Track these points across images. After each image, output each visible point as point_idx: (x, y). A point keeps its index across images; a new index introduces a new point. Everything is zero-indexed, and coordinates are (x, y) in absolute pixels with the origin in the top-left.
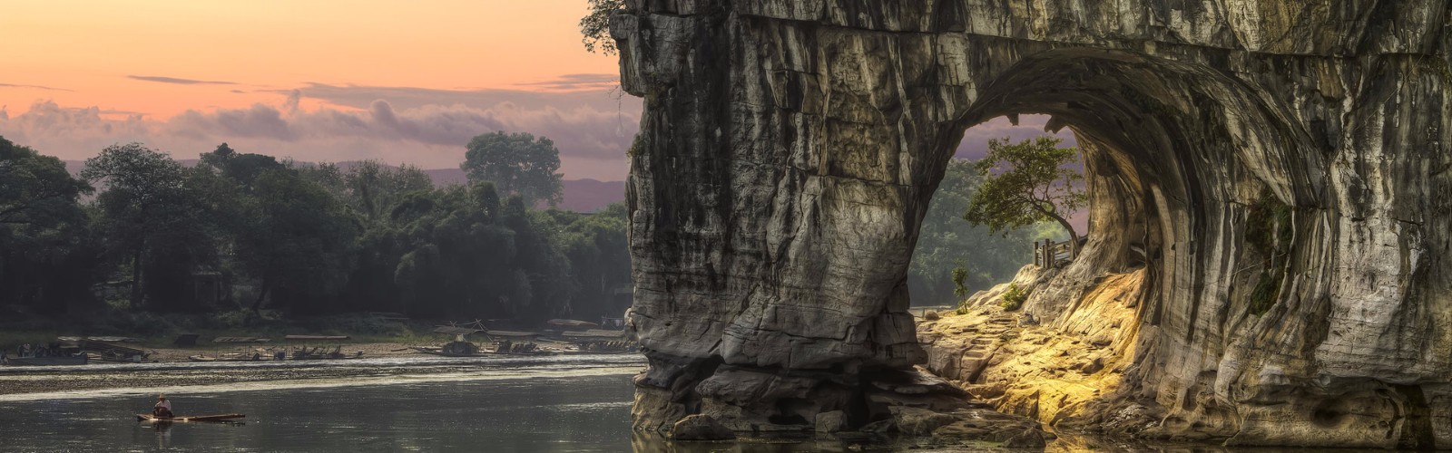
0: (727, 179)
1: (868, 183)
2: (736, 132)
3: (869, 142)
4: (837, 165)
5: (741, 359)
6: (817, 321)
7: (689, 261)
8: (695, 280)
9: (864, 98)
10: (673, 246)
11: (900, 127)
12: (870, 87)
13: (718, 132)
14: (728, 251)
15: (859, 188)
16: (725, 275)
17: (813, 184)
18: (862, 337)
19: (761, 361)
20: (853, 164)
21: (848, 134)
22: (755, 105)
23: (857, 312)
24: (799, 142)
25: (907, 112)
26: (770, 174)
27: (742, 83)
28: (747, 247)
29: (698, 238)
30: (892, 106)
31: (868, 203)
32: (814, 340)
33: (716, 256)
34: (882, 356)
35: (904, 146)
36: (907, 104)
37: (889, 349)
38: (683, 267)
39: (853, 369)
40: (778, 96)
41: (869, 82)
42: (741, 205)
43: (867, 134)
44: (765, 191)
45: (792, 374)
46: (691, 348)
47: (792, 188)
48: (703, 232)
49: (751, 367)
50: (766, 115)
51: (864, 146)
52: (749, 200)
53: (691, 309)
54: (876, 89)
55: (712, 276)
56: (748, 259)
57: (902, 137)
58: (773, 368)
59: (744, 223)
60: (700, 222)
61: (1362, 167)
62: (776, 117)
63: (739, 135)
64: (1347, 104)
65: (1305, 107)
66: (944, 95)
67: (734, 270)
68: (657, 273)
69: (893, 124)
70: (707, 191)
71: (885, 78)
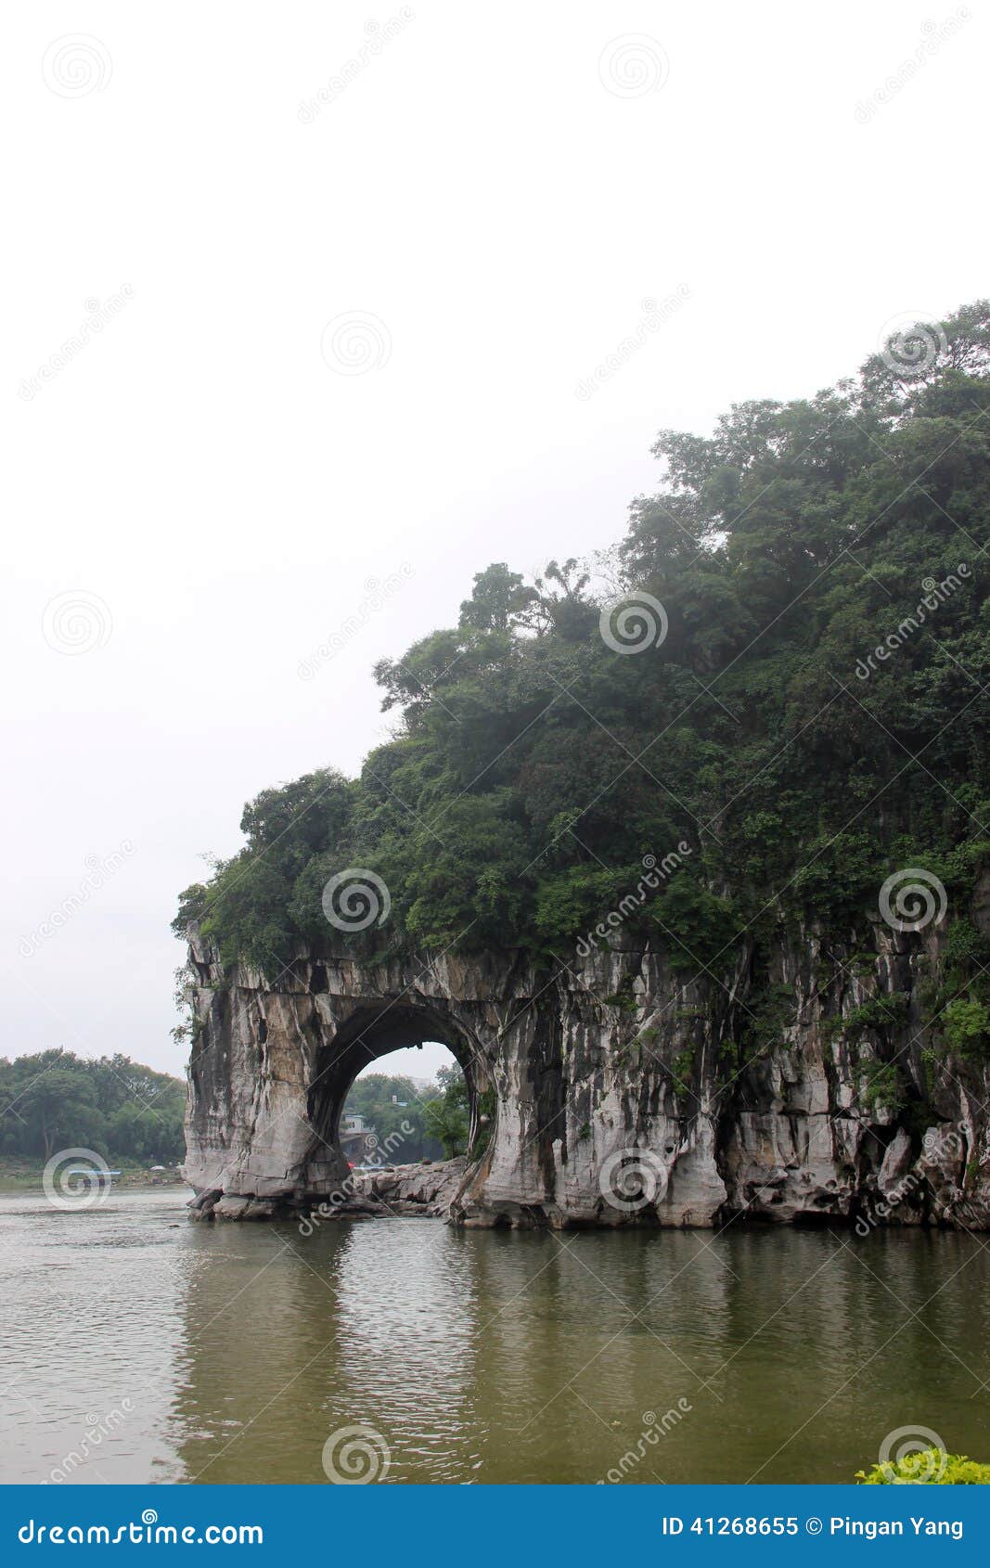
0: (230, 1083)
1: (290, 1084)
2: (234, 1055)
3: (290, 1060)
4: (276, 1074)
5: (232, 1191)
6: (271, 1167)
7: (211, 1132)
8: (214, 1143)
9: (285, 1032)
10: (205, 1125)
11: (302, 1051)
12: (285, 1027)
13: (225, 1056)
14: (231, 1125)
15: (286, 1086)
16: (230, 1140)
17: (268, 1087)
18: (296, 1177)
19: (241, 1192)
20: (283, 1073)
21: (280, 1055)
22: (246, 1040)
23: (291, 1161)
24: (264, 1061)
25: (305, 1041)
26: (252, 1079)
27: (238, 1026)
28: (241, 1124)
29: (215, 1118)
30: (296, 1038)
31: (291, 1096)
32: (271, 1179)
33: (224, 1128)
34: (311, 1188)
35: (306, 1062)
36: (303, 1036)
37: (315, 1183)
38: (208, 1135)
39: (298, 1196)
40: (256, 1032)
41: (285, 1024)
42: (237, 1098)
43: (288, 1054)
44: (248, 1090)
45: (261, 1199)
46: (212, 1184)
47: (260, 1087)
48: (218, 1115)
49: (237, 1195)
50: (250, 1045)
51: (288, 1062)
52: (241, 1095)
53: (212, 1161)
54: (288, 1028)
55: (223, 1141)
56: (241, 1131)
57: (304, 1057)
58: (250, 1196)
59: (238, 1109)
60: (216, 1108)
61: (506, 1068)
62: (255, 1046)
63: (236, 1057)
64: (500, 1031)
65: (480, 1031)
66: (322, 1031)
67: (234, 1138)
68: (195, 1139)
69: (299, 1048)
70: (219, 1090)
71: (291, 1021)
